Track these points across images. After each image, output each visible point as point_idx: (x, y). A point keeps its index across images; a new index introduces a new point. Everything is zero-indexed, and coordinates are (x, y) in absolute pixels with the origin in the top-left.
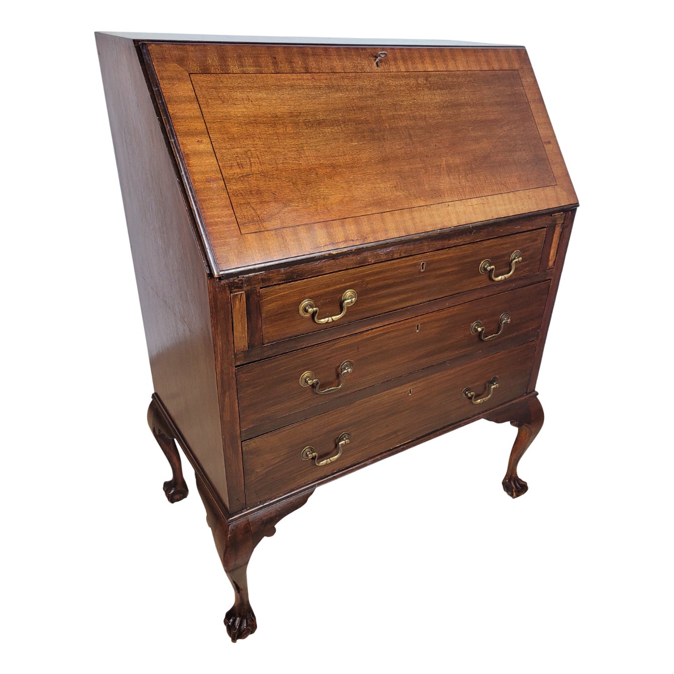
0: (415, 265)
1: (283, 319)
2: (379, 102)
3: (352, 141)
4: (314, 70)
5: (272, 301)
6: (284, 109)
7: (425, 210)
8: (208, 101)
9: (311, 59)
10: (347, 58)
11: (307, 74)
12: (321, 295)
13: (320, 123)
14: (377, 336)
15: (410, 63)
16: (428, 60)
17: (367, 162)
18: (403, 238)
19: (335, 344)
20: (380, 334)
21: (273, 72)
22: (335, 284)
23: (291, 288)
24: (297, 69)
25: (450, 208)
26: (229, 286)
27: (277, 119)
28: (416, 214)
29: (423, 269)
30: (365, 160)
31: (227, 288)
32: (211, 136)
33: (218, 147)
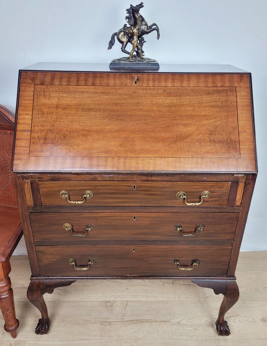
0: (129, 186)
1: (51, 197)
2: (129, 101)
3: (104, 119)
4: (97, 85)
5: (44, 188)
6: (74, 102)
7: (134, 159)
8: (38, 97)
9: (98, 79)
10: (119, 79)
11: (93, 86)
12: (71, 190)
13: (90, 110)
14: (107, 216)
15: (157, 83)
16: (170, 80)
17: (109, 131)
18: (115, 171)
19: (82, 214)
20: (109, 216)
21: (75, 85)
22: (79, 186)
23: (55, 184)
24: (89, 84)
25: (151, 160)
26: (22, 178)
27: (68, 106)
28: (128, 161)
29: (134, 189)
30: (108, 130)
31: (21, 178)
32: (33, 112)
33: (34, 117)
